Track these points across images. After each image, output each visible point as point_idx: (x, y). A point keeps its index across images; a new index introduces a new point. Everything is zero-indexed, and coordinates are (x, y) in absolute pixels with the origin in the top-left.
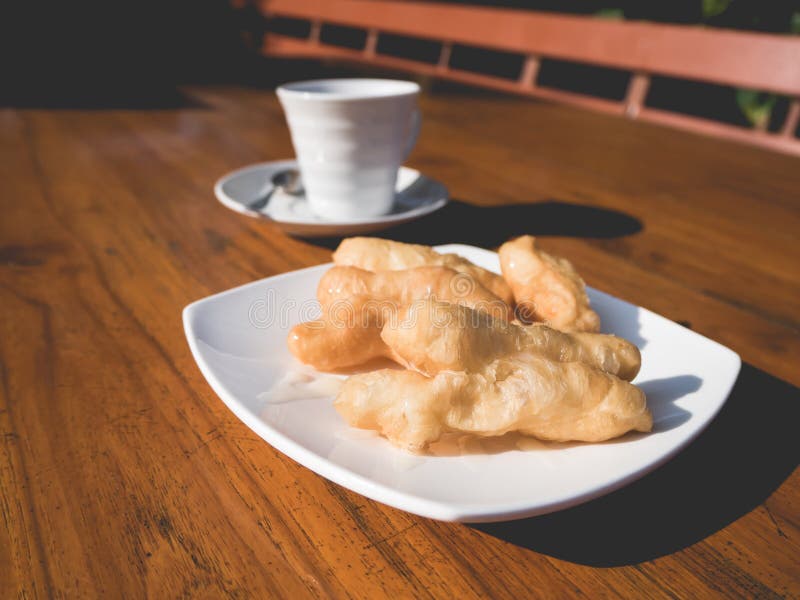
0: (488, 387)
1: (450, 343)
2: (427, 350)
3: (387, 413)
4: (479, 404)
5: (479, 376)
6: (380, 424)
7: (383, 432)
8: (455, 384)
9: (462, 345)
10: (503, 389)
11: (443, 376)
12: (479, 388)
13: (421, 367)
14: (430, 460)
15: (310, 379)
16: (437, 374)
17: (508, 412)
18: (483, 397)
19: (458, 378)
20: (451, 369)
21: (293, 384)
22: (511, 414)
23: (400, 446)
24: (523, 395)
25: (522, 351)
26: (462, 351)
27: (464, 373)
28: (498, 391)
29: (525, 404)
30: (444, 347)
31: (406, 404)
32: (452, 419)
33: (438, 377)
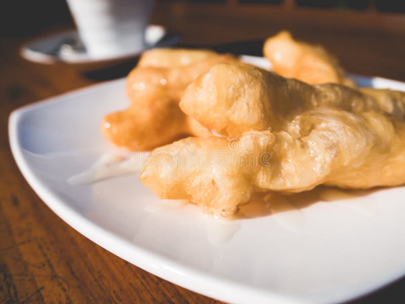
0: (294, 144)
1: (251, 103)
2: (229, 112)
3: (196, 181)
4: (287, 161)
5: (284, 134)
6: (189, 193)
7: (194, 201)
8: (262, 144)
9: (263, 103)
10: (310, 143)
11: (248, 137)
12: (286, 145)
13: (224, 132)
14: (245, 223)
15: (123, 159)
16: (241, 136)
17: (319, 166)
18: (290, 154)
19: (264, 138)
20: (256, 129)
21: (108, 165)
22: (322, 168)
23: (212, 213)
24: (332, 146)
25: (318, 106)
26: (264, 110)
27: (268, 132)
28: (304, 146)
29: (336, 156)
30: (246, 107)
31: (214, 170)
32: (263, 181)
33: (243, 139)
